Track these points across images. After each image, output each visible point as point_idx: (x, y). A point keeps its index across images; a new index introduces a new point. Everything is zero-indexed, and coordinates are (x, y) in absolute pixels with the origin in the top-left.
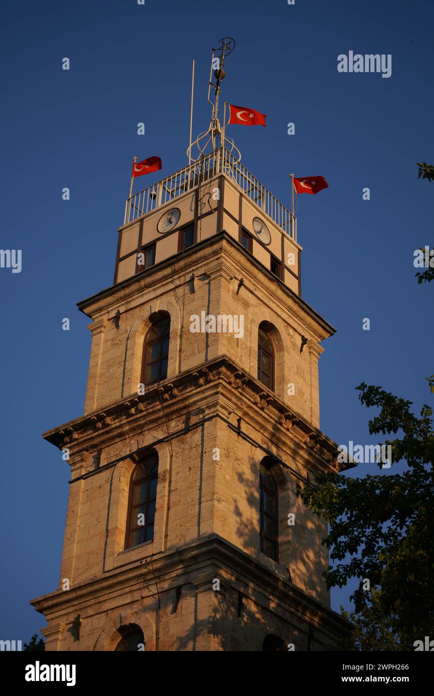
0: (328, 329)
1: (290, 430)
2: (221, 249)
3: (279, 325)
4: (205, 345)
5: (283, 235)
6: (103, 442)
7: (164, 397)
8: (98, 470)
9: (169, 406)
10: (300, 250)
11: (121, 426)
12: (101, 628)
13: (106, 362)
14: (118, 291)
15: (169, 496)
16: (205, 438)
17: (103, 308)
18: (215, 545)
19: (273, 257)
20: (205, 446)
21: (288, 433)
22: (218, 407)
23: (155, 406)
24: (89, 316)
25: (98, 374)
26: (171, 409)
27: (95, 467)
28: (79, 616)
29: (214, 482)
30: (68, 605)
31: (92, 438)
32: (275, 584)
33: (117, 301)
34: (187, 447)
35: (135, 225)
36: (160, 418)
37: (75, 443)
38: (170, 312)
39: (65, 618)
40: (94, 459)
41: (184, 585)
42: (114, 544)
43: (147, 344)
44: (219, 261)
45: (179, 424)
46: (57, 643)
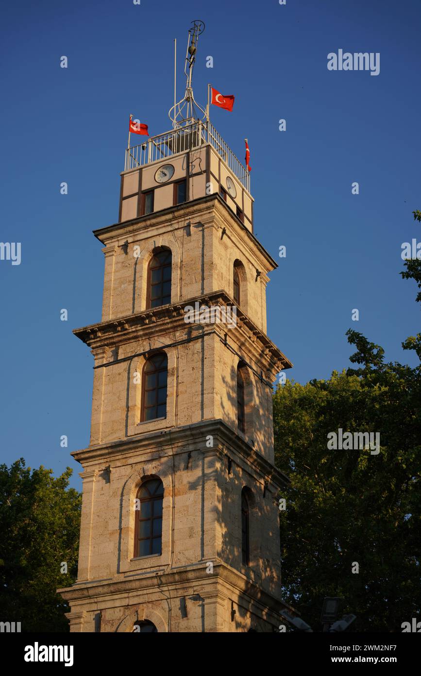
0: (274, 264)
1: (255, 342)
2: (213, 206)
3: (245, 262)
4: (201, 278)
5: (243, 189)
6: (121, 341)
7: (173, 314)
8: (117, 362)
9: (176, 321)
10: (252, 201)
11: (136, 331)
12: (127, 476)
13: (118, 279)
14: (128, 226)
15: (177, 386)
16: (205, 348)
17: (114, 237)
18: (219, 426)
19: (238, 208)
20: (205, 354)
21: (253, 344)
22: (215, 326)
23: (165, 320)
24: (102, 241)
25: (112, 288)
26: (178, 323)
27: (114, 358)
28: (109, 466)
29: (213, 380)
30: (101, 458)
31: (113, 338)
32: (249, 452)
33: (126, 233)
34: (190, 352)
35: (134, 172)
36: (168, 329)
37: (98, 339)
38: (171, 248)
39: (98, 466)
40: (112, 353)
41: (192, 451)
42: (134, 417)
43: (150, 269)
44: (211, 215)
45: (183, 334)
46: (93, 484)
